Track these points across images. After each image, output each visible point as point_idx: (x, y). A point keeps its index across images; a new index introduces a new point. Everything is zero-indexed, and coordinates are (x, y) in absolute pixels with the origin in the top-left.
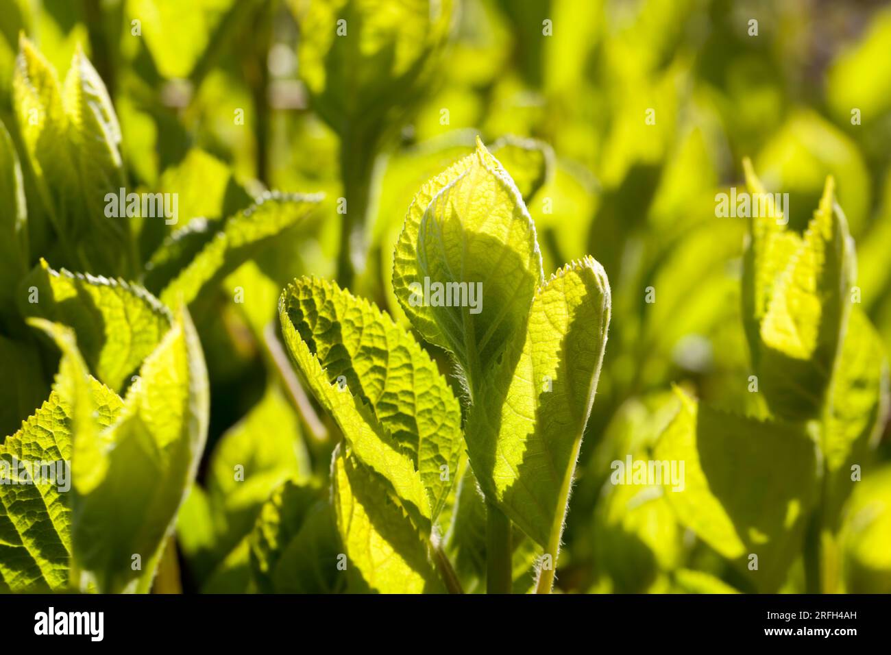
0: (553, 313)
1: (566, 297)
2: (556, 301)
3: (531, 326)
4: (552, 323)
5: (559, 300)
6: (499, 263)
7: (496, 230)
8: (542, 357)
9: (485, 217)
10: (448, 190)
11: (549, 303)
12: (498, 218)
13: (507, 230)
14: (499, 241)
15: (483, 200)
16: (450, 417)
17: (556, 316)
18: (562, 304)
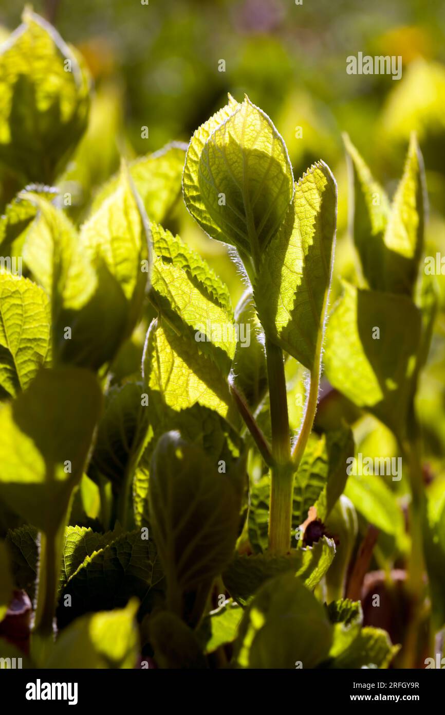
0: (310, 198)
1: (317, 186)
2: (311, 189)
3: (297, 209)
4: (311, 205)
5: (313, 189)
6: (269, 170)
7: (264, 146)
8: (306, 230)
9: (256, 139)
10: (225, 125)
11: (306, 191)
12: (264, 138)
13: (270, 146)
14: (267, 154)
15: (252, 127)
16: (222, 297)
17: (312, 200)
18: (316, 191)
